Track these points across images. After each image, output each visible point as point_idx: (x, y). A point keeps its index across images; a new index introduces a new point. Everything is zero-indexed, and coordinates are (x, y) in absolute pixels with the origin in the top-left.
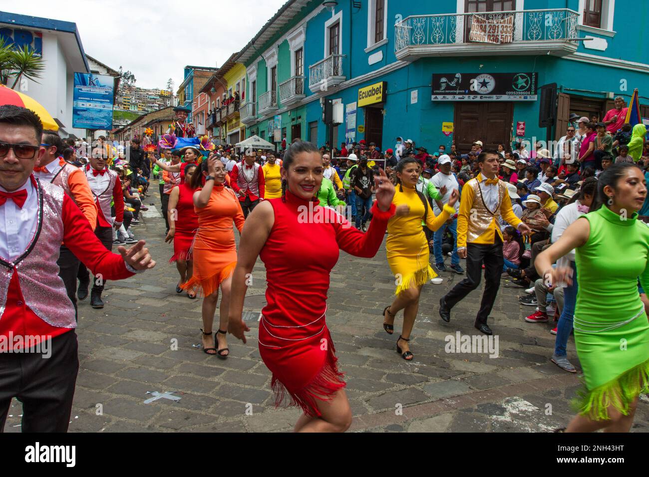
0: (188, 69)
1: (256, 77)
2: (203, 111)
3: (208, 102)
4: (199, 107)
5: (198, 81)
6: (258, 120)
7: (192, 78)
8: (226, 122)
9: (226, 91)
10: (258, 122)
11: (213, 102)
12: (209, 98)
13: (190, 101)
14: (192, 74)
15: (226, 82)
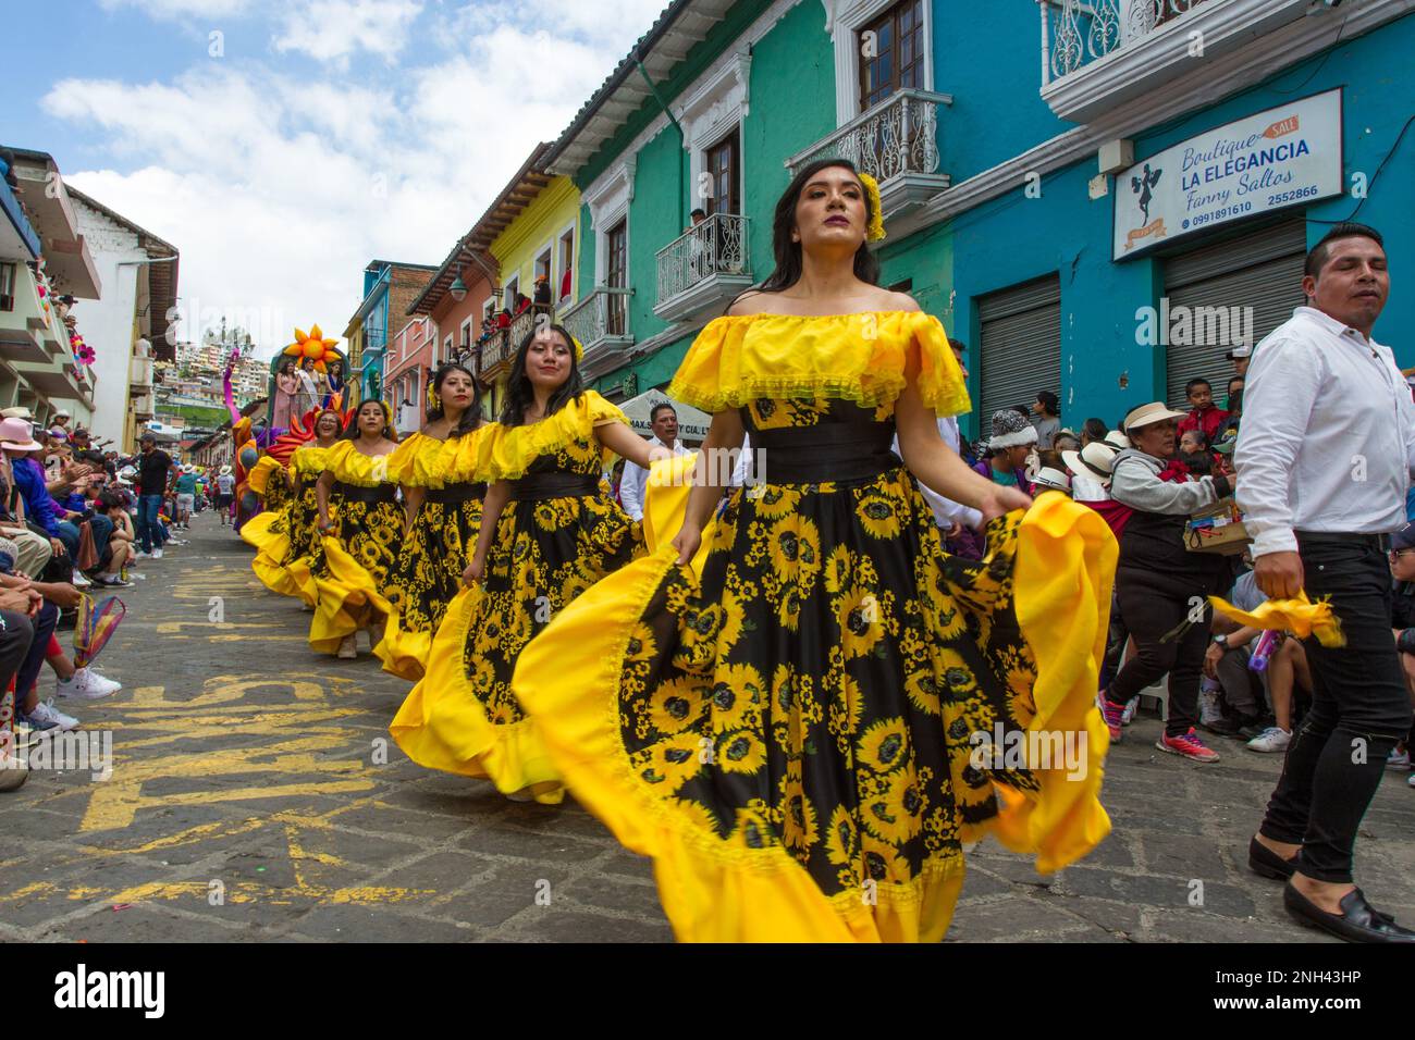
0: (376, 269)
1: (627, 206)
2: (416, 367)
3: (432, 342)
4: (404, 359)
5: (401, 295)
6: (639, 347)
7: (386, 287)
8: (494, 382)
9: (496, 291)
10: (638, 354)
11: (450, 337)
12: (435, 329)
13: (379, 349)
14: (387, 279)
15: (496, 265)
